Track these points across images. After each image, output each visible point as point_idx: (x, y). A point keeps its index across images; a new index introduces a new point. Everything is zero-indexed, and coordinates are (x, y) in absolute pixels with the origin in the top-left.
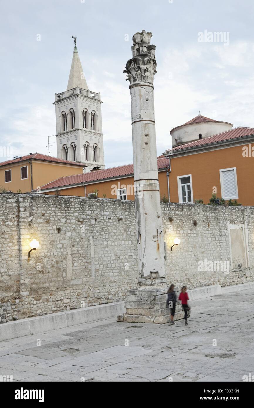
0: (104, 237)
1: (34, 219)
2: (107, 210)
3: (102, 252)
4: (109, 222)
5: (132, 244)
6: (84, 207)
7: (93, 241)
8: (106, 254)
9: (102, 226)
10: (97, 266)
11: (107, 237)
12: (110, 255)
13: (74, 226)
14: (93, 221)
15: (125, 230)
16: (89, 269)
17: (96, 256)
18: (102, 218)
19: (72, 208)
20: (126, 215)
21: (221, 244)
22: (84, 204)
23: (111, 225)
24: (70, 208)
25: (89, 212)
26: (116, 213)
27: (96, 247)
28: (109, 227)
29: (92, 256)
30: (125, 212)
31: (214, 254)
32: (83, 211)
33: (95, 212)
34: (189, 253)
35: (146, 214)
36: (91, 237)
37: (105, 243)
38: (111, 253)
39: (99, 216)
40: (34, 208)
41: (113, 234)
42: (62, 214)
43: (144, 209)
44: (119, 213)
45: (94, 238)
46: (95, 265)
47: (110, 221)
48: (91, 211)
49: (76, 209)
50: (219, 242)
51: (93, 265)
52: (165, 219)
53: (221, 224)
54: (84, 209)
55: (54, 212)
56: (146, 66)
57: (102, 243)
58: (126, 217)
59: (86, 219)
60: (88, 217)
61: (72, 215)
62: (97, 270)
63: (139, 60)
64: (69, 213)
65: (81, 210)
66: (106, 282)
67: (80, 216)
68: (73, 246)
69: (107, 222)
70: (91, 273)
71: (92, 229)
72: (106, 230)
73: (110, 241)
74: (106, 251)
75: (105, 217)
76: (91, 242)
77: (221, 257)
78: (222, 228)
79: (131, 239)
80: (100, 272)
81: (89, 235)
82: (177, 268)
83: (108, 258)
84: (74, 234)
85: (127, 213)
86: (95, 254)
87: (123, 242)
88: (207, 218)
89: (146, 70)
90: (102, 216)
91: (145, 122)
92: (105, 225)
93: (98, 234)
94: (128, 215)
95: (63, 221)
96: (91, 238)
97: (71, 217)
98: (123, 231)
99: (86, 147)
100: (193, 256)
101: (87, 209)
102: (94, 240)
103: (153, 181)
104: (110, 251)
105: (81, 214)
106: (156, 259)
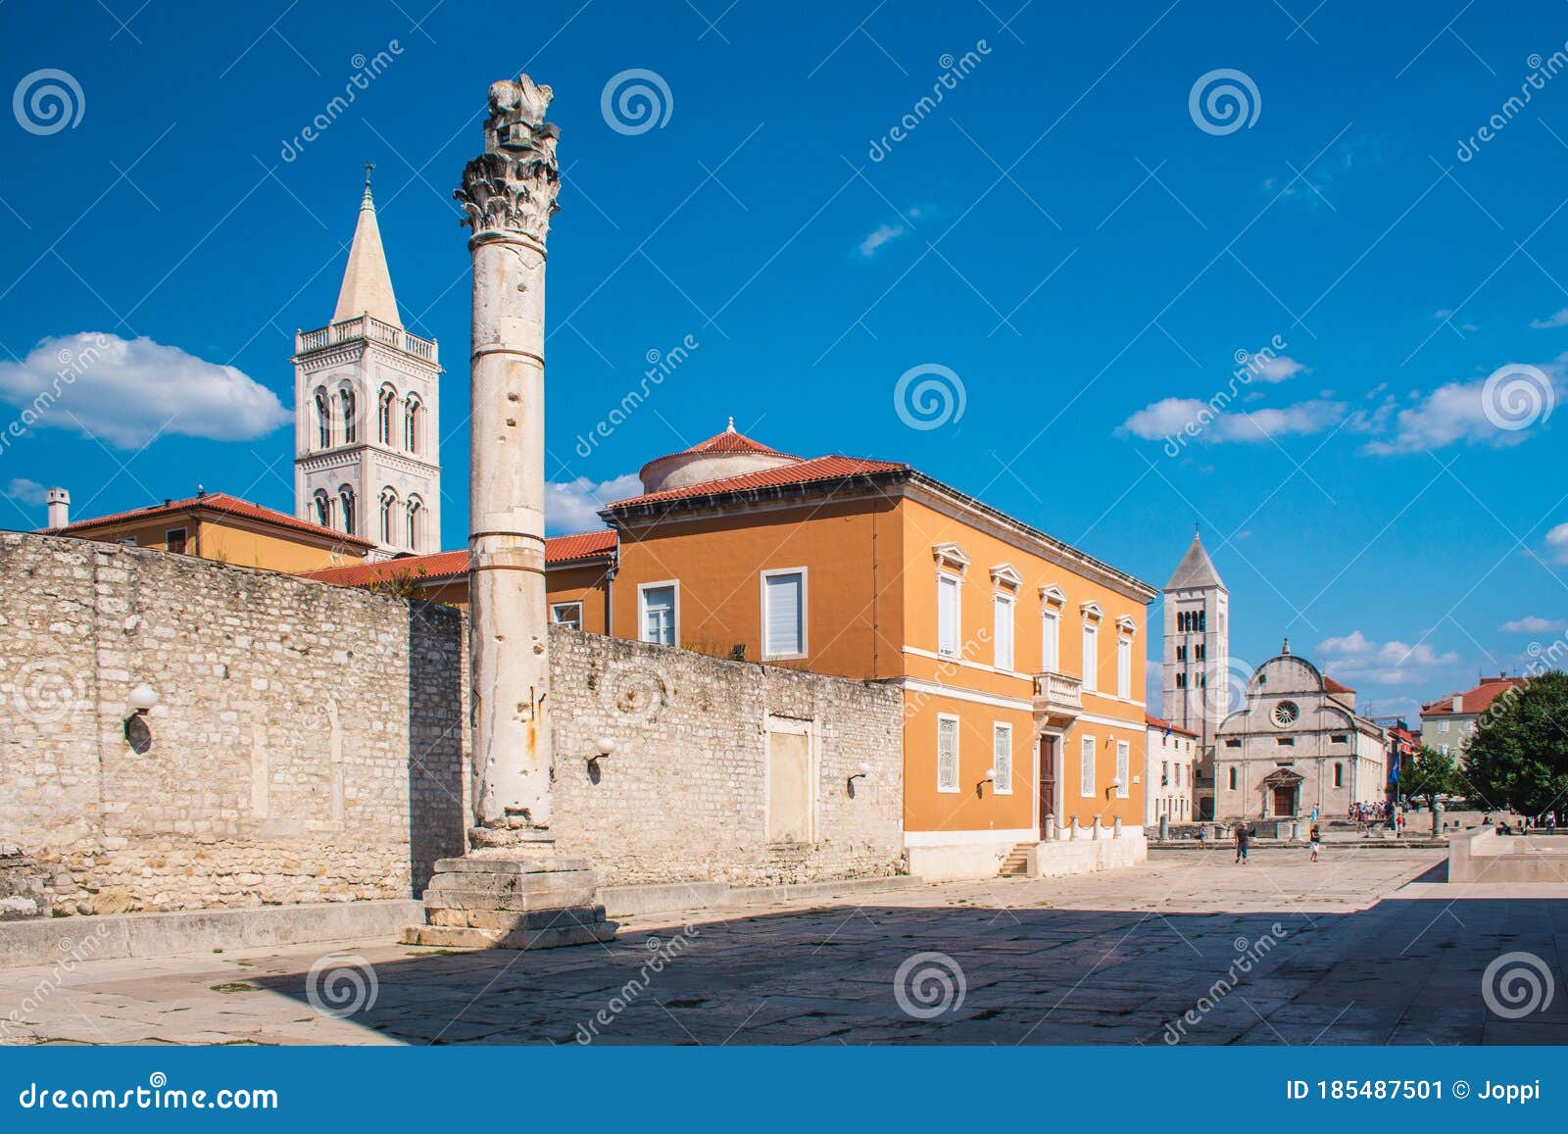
0: (374, 708)
1: (145, 625)
2: (386, 629)
3: (367, 752)
4: (392, 664)
6: (312, 609)
7: (339, 714)
8: (379, 758)
9: (369, 674)
10: (351, 792)
11: (385, 707)
12: (392, 764)
13: (276, 662)
14: (341, 657)
15: (443, 694)
16: (324, 795)
17: (348, 759)
18: (369, 650)
19: (272, 605)
20: (449, 652)
21: (738, 770)
22: (312, 600)
23: (400, 675)
24: (266, 606)
25: (325, 627)
26: (416, 641)
27: (348, 733)
28: (391, 678)
29: (336, 758)
30: (446, 641)
31: (717, 798)
32: (309, 620)
33: (349, 629)
34: (643, 786)
35: (499, 638)
36: (332, 702)
37: (378, 726)
38: (395, 759)
39: (362, 643)
40: (145, 590)
42: (237, 622)
43: (494, 623)
44: (427, 643)
45: (342, 707)
46: (344, 786)
47: (398, 662)
48: (334, 623)
49: (284, 612)
50: (734, 763)
51: (336, 788)
52: (572, 680)
53: (746, 715)
54: (312, 616)
55: (213, 610)
56: (523, 183)
57: (368, 724)
58: (448, 658)
59: (317, 645)
60: (325, 641)
61: (271, 627)
62: (349, 803)
63: (504, 161)
64: (260, 621)
65: (301, 616)
66: (378, 840)
67: (296, 633)
68: (274, 722)
69: (385, 664)
70: (330, 808)
71: (338, 679)
72: (381, 686)
73: (394, 721)
74: (380, 749)
75: (380, 649)
76: (333, 717)
77: (738, 807)
78: (747, 727)
80: (359, 808)
81: (324, 694)
82: (603, 823)
83: (386, 770)
84: (277, 686)
86: (343, 753)
87: (436, 731)
88: (704, 692)
89: (523, 197)
90: (372, 645)
91: (509, 357)
92: (379, 673)
93: (355, 695)
95: (243, 641)
96: (332, 706)
97: (266, 635)
98: (436, 699)
99: (388, 503)
100: (653, 795)
101: (321, 617)
102: (342, 711)
103: (526, 542)
104: (394, 752)
105: (301, 627)
106: (525, 772)
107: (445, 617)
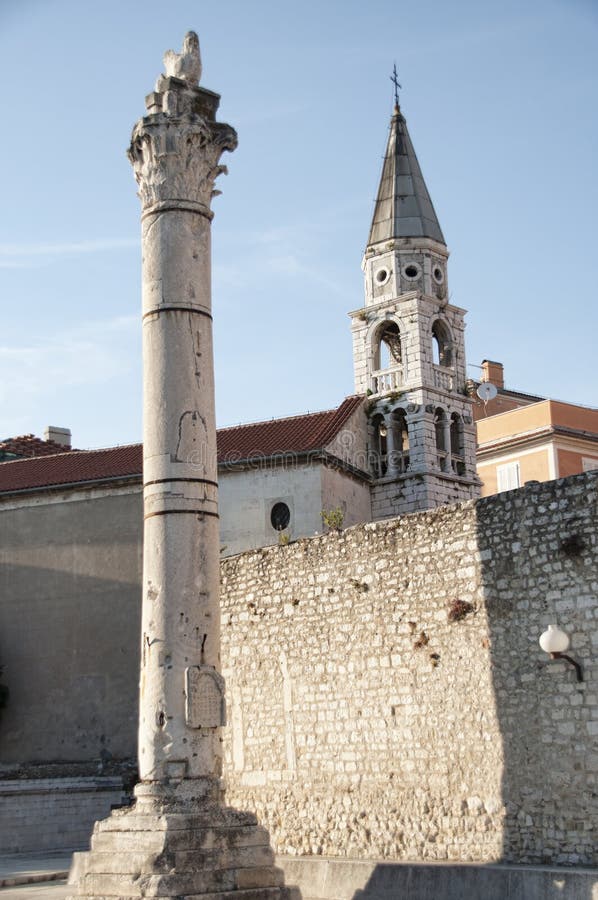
0: (316, 651)
2: (323, 569)
3: (311, 698)
4: (329, 602)
5: (402, 667)
6: (267, 573)
7: (288, 665)
8: (322, 701)
9: (310, 619)
10: (301, 740)
11: (325, 649)
12: (334, 705)
13: (245, 629)
14: (289, 609)
15: (378, 621)
16: (281, 745)
17: (297, 708)
18: (310, 595)
19: (241, 582)
20: (381, 571)
22: (266, 566)
23: (337, 611)
24: (237, 583)
25: (276, 586)
26: (349, 571)
27: (296, 682)
28: (330, 617)
29: (287, 708)
30: (377, 560)
32: (265, 584)
33: (293, 581)
36: (283, 653)
37: (319, 668)
38: (334, 700)
39: (304, 590)
41: (340, 638)
44: (360, 569)
45: (290, 657)
46: (295, 735)
47: (334, 599)
48: (282, 579)
49: (248, 584)
51: (289, 736)
54: (267, 579)
57: (311, 669)
58: (381, 577)
59: (272, 604)
60: (277, 599)
61: (242, 600)
62: (300, 752)
64: (235, 598)
65: (260, 582)
67: (257, 599)
68: (245, 683)
69: (323, 604)
70: (285, 758)
71: (287, 631)
72: (321, 628)
73: (333, 661)
74: (322, 693)
75: (318, 591)
76: (284, 668)
79: (399, 649)
80: (308, 757)
81: (276, 648)
83: (328, 713)
84: (246, 651)
85: (382, 564)
86: (294, 702)
87: (372, 662)
90: (312, 589)
92: (319, 615)
93: (300, 643)
94: (387, 568)
96: (282, 658)
97: (239, 608)
98: (372, 626)
101: (273, 578)
102: (291, 661)
104: (334, 693)
105: (260, 593)
107: (374, 535)
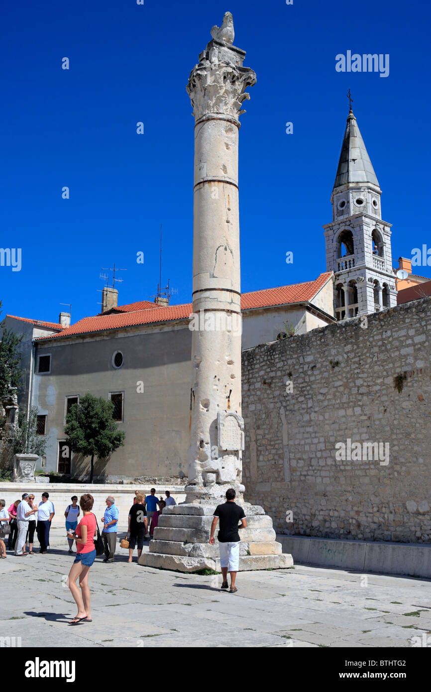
0: (303, 406)
2: (309, 353)
3: (300, 436)
4: (313, 375)
5: (361, 415)
6: (273, 357)
7: (286, 415)
8: (307, 438)
9: (301, 386)
10: (294, 463)
11: (310, 404)
12: (316, 441)
13: (258, 393)
15: (346, 386)
16: (281, 466)
17: (291, 443)
18: (301, 370)
19: (257, 364)
20: (348, 352)
22: (273, 353)
23: (318, 380)
24: (254, 365)
25: (279, 365)
26: (326, 353)
27: (290, 426)
28: (313, 384)
29: (285, 443)
30: (345, 346)
32: (273, 365)
33: (290, 362)
36: (282, 408)
37: (306, 417)
38: (316, 437)
39: (297, 367)
41: (321, 397)
44: (333, 352)
45: (287, 410)
46: (290, 459)
47: (316, 372)
48: (283, 361)
49: (261, 365)
51: (286, 460)
54: (273, 361)
57: (301, 417)
58: (348, 357)
59: (276, 377)
60: (279, 373)
61: (257, 375)
62: (293, 470)
65: (268, 363)
66: (309, 494)
67: (267, 374)
68: (258, 428)
69: (309, 376)
70: (284, 474)
72: (308, 391)
73: (316, 412)
74: (307, 433)
75: (306, 367)
76: (283, 417)
79: (360, 403)
80: (298, 473)
81: (279, 405)
83: (312, 446)
84: (259, 406)
85: (349, 347)
86: (289, 439)
87: (342, 412)
90: (302, 366)
92: (306, 382)
93: (294, 401)
94: (352, 351)
96: (282, 411)
97: (255, 380)
98: (341, 389)
101: (277, 360)
102: (287, 413)
104: (316, 433)
105: (268, 370)
107: (344, 329)
